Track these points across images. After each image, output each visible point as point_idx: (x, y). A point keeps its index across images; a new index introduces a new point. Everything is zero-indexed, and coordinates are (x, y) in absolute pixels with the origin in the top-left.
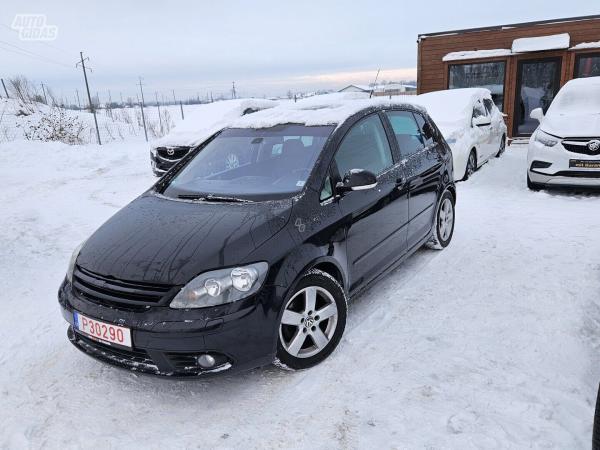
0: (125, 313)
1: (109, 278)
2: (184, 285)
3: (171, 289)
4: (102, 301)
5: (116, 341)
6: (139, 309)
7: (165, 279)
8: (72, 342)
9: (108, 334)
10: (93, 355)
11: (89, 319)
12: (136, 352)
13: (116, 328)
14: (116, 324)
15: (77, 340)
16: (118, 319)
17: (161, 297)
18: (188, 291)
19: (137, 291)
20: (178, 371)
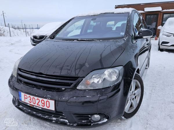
0: (50, 92)
1: (40, 74)
2: (84, 77)
3: (77, 79)
4: (36, 86)
5: (45, 107)
6: (59, 90)
7: (73, 74)
8: (16, 106)
9: (40, 103)
10: (28, 113)
11: (28, 95)
12: (57, 113)
13: (45, 100)
14: (46, 98)
15: (19, 105)
16: (47, 95)
17: (72, 84)
18: (86, 80)
19: (57, 80)
20: (79, 123)
